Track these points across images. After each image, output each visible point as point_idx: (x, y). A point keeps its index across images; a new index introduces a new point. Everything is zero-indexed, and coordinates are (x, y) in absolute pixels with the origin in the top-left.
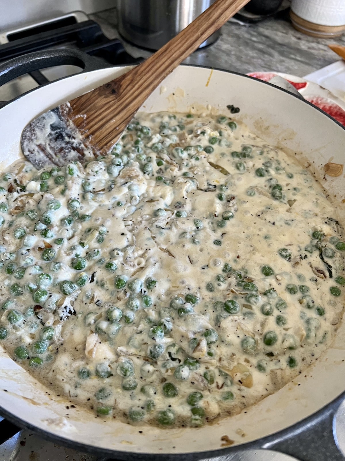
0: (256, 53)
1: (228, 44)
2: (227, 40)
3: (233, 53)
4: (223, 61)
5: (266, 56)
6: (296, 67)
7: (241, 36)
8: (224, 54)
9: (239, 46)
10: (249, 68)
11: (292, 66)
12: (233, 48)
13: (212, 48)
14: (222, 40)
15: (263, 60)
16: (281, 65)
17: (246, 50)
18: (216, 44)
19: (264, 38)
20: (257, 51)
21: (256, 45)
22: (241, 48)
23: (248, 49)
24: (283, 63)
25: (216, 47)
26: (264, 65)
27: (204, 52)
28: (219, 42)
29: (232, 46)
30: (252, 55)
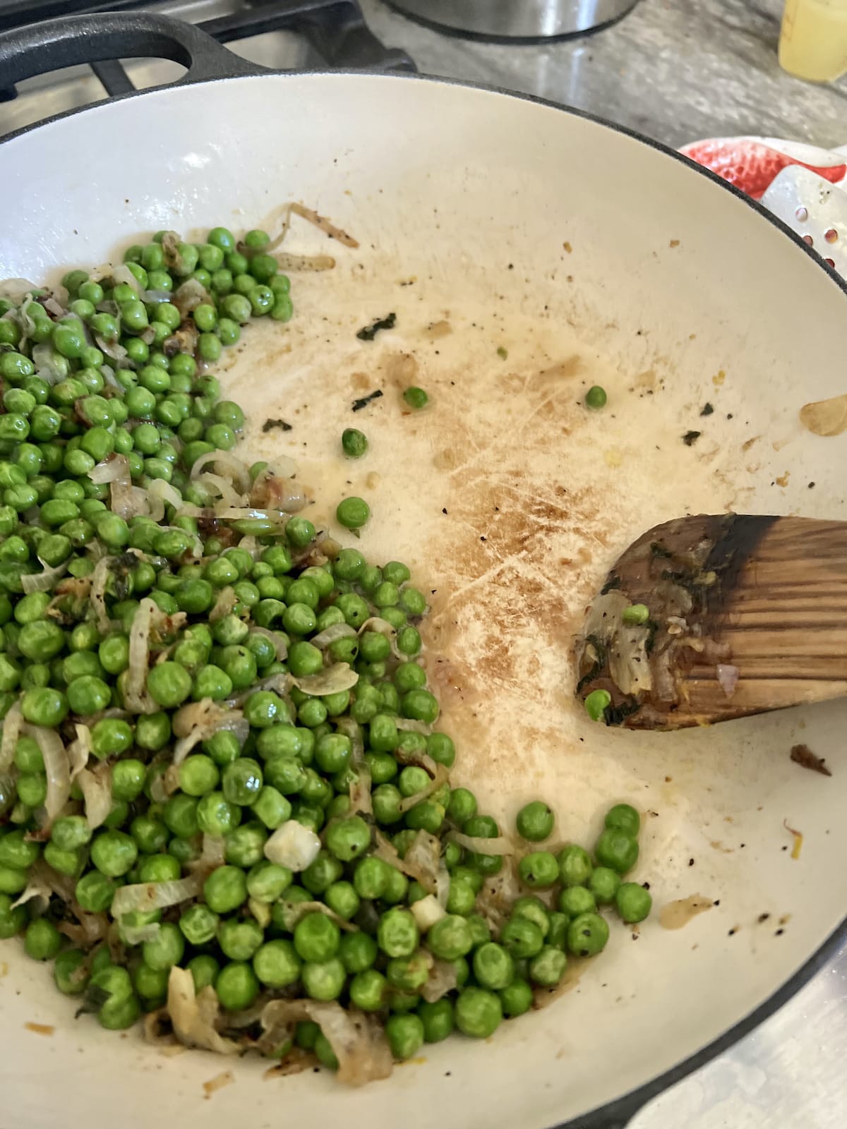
0: (729, 61)
1: (658, 26)
2: (657, 16)
3: (665, 54)
4: (632, 77)
5: (755, 72)
6: (832, 114)
7: (697, 8)
8: (640, 56)
9: (687, 36)
10: (699, 103)
11: (822, 108)
12: (667, 41)
13: (609, 34)
14: (641, 15)
15: (745, 85)
16: (792, 103)
17: (704, 50)
18: (621, 24)
19: (760, 21)
20: (733, 56)
21: (734, 36)
22: (690, 41)
23: (709, 46)
24: (799, 99)
25: (621, 33)
26: (742, 100)
27: (585, 44)
28: (632, 19)
29: (666, 34)
30: (715, 65)
